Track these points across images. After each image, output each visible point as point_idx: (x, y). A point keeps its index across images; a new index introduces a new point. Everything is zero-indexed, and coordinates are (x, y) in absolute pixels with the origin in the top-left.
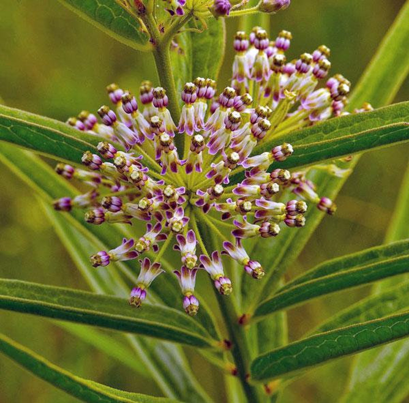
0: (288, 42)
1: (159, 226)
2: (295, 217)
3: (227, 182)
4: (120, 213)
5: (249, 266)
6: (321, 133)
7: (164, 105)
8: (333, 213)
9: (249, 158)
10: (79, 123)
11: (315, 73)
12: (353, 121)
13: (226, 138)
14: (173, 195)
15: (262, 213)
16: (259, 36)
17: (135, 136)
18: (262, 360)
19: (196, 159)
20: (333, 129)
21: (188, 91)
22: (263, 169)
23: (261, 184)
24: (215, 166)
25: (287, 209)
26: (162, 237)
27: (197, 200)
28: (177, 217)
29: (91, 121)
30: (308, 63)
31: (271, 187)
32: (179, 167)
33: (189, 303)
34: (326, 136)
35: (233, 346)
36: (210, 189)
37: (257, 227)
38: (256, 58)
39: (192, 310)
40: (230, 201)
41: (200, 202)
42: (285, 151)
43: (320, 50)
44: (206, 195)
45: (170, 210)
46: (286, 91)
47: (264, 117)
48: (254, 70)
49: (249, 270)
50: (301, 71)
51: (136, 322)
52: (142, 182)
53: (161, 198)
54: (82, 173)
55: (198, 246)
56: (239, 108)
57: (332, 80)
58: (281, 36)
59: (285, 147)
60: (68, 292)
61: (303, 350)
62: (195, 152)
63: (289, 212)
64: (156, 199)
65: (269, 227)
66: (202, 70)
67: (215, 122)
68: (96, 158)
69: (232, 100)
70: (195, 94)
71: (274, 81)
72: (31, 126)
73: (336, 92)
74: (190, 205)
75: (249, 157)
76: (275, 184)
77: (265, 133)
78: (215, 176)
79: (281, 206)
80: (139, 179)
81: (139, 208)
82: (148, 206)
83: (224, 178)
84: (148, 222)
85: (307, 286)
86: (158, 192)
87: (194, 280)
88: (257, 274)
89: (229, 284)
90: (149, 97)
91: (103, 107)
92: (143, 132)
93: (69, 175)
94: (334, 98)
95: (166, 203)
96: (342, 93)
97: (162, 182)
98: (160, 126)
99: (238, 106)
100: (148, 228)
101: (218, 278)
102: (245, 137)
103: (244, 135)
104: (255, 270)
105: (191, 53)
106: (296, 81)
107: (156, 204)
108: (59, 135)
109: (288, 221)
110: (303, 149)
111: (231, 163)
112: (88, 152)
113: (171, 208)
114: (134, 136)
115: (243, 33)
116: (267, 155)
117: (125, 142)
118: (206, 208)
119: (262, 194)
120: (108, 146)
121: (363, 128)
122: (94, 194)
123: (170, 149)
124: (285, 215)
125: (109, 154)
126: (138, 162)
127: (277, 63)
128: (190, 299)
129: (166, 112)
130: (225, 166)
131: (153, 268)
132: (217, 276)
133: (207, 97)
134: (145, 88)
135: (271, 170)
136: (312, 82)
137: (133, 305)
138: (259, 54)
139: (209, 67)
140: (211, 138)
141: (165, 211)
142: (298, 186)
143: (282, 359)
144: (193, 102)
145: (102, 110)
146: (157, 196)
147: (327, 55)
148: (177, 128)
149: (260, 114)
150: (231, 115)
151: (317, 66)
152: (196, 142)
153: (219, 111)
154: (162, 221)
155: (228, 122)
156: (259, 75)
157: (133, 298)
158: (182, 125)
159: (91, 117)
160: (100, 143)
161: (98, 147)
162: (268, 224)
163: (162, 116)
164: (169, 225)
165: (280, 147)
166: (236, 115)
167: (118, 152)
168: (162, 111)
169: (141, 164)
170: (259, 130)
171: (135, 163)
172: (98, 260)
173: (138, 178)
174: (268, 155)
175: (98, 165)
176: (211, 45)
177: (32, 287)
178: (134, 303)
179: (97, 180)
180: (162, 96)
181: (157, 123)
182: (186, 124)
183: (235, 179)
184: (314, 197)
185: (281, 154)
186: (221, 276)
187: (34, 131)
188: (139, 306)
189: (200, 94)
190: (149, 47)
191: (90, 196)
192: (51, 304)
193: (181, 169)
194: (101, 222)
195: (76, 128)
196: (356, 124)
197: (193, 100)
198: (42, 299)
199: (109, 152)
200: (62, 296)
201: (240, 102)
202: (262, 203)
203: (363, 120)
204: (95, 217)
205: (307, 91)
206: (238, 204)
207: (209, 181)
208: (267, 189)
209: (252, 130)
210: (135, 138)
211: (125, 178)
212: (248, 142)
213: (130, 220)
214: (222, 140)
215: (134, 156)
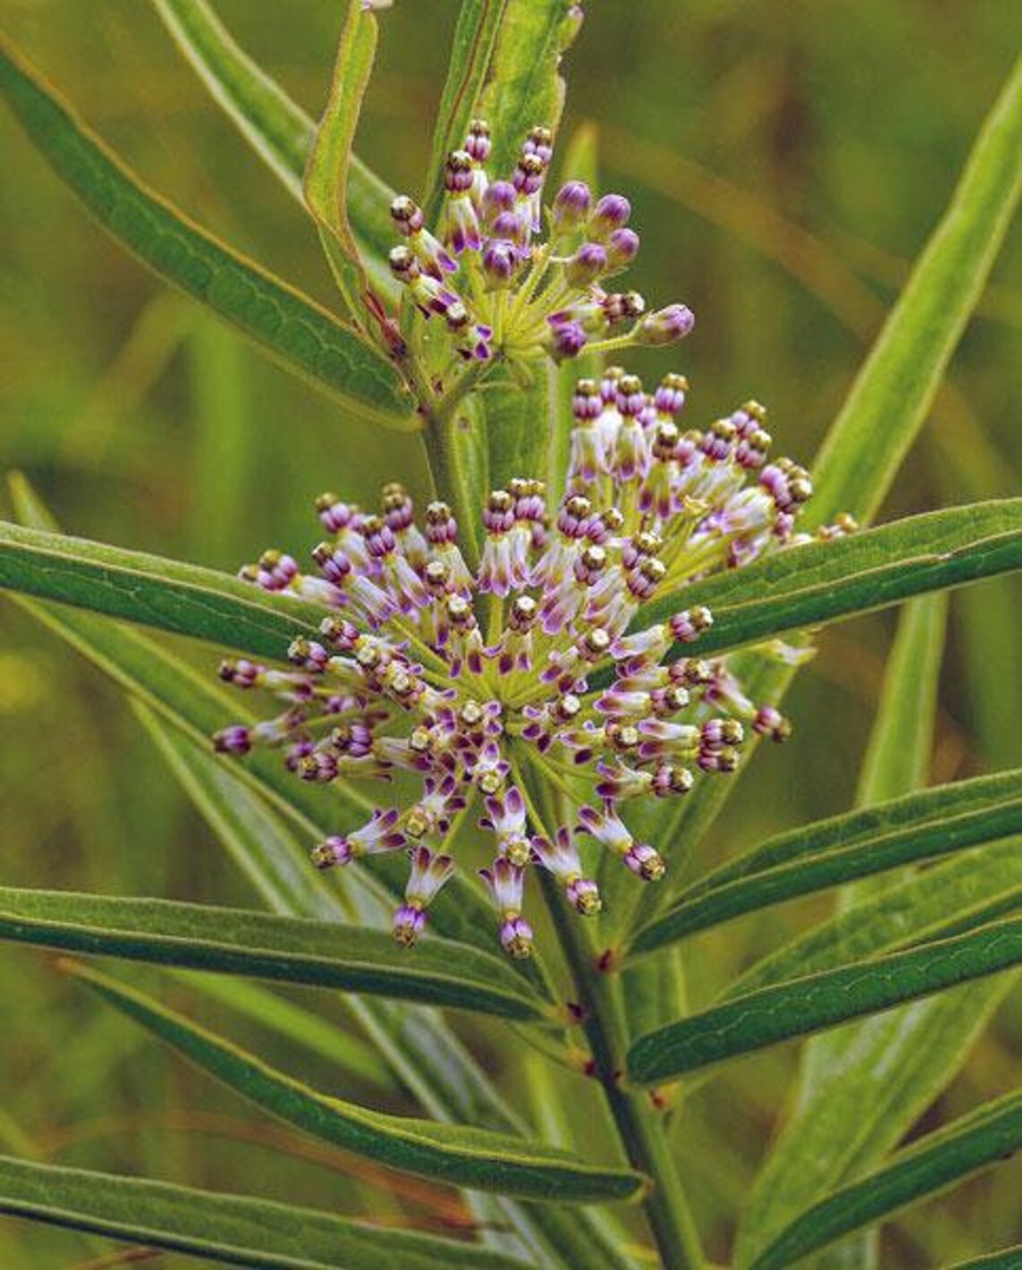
0: (680, 397)
1: (449, 781)
2: (717, 753)
3: (583, 687)
4: (371, 756)
5: (634, 856)
6: (761, 581)
7: (449, 537)
8: (784, 739)
9: (624, 639)
10: (263, 576)
11: (741, 459)
12: (825, 555)
13: (578, 601)
14: (480, 719)
15: (652, 747)
16: (625, 389)
17: (389, 600)
18: (650, 1042)
19: (521, 644)
20: (785, 572)
21: (497, 508)
22: (653, 659)
23: (652, 690)
24: (559, 658)
25: (703, 737)
26: (457, 803)
27: (525, 726)
28: (487, 764)
29: (287, 569)
30: (728, 440)
31: (674, 696)
32: (484, 663)
33: (514, 934)
34: (771, 586)
35: (586, 1016)
36: (554, 705)
37: (645, 777)
38: (621, 432)
39: (520, 947)
40: (589, 726)
41: (532, 731)
42: (696, 622)
43: (745, 410)
44: (544, 717)
45: (472, 749)
46: (687, 497)
47: (650, 554)
48: (616, 456)
49: (635, 864)
50: (713, 455)
51: (395, 975)
52: (415, 696)
53: (451, 725)
54: (273, 676)
55: (528, 821)
56: (596, 537)
57: (770, 470)
58: (666, 386)
59: (696, 614)
60: (255, 918)
61: (740, 1019)
62: (518, 632)
63: (707, 743)
64: (442, 728)
65: (672, 775)
66: (510, 461)
67: (551, 570)
68: (316, 649)
69: (585, 524)
70: (510, 514)
71: (661, 478)
72: (177, 589)
73: (786, 496)
74: (507, 737)
75: (624, 635)
76: (682, 689)
77: (655, 587)
78: (559, 677)
79: (692, 731)
80: (409, 691)
81: (411, 747)
82: (430, 743)
83: (577, 682)
84: (427, 774)
85: (738, 889)
86: (446, 713)
87: (520, 887)
88: (651, 872)
89: (593, 893)
90: (403, 517)
91: (322, 545)
92: (409, 593)
93: (247, 681)
94: (781, 507)
95: (463, 736)
96: (797, 497)
97: (451, 694)
98: (445, 581)
99: (595, 534)
100: (426, 787)
101: (570, 881)
102: (613, 596)
103: (611, 591)
104: (647, 863)
105: (485, 427)
106: (705, 475)
107: (443, 738)
108: (236, 605)
109: (705, 760)
110: (728, 614)
111: (593, 651)
112: (300, 637)
113: (473, 745)
114: (386, 601)
115: (590, 383)
116: (659, 631)
117: (368, 613)
118: (543, 743)
119: (654, 709)
120: (342, 624)
121: (846, 571)
122: (296, 718)
123: (467, 627)
124: (698, 749)
125: (344, 641)
126: (402, 655)
127: (665, 442)
128: (514, 926)
129: (454, 551)
130: (580, 657)
131: (435, 866)
132: (568, 876)
133: (531, 516)
134: (395, 500)
135: (669, 659)
136: (733, 475)
137: (401, 942)
138: (626, 424)
139: (524, 452)
140: (546, 600)
141: (460, 752)
142: (712, 687)
143: (693, 1038)
144: (508, 530)
145: (321, 551)
146: (444, 722)
147: (760, 421)
148: (475, 583)
149: (642, 549)
150: (587, 554)
151: (745, 444)
152: (521, 611)
153: (560, 546)
154: (456, 771)
155: (582, 569)
156: (627, 466)
157: (401, 927)
158: (487, 576)
159: (286, 561)
160: (326, 620)
161: (321, 628)
162: (669, 769)
163: (445, 559)
164: (474, 780)
165: (685, 615)
166: (597, 553)
167: (361, 637)
168: (446, 550)
169: (406, 657)
170: (642, 581)
171: (395, 657)
172: (328, 854)
173: (408, 688)
174: (664, 632)
175: (320, 662)
176: (524, 407)
177: (185, 912)
178: (403, 938)
179: (303, 689)
180: (445, 521)
181: (440, 576)
182: (493, 576)
183: (597, 681)
184: (746, 707)
185: (689, 627)
186: (576, 877)
187: (184, 598)
188: (412, 944)
189: (519, 513)
190: (415, 422)
191: (290, 721)
192: (226, 946)
193: (490, 667)
194: (331, 777)
195: (257, 585)
196: (832, 562)
197: (506, 525)
198: (204, 936)
199: (345, 638)
200: (244, 928)
201: (600, 525)
202: (652, 727)
203: (845, 552)
204: (319, 768)
205: (725, 494)
206: (610, 733)
207: (547, 687)
208: (666, 699)
209: (628, 581)
210: (389, 605)
211: (377, 687)
212: (622, 607)
213: (389, 771)
214: (568, 605)
215: (391, 642)
